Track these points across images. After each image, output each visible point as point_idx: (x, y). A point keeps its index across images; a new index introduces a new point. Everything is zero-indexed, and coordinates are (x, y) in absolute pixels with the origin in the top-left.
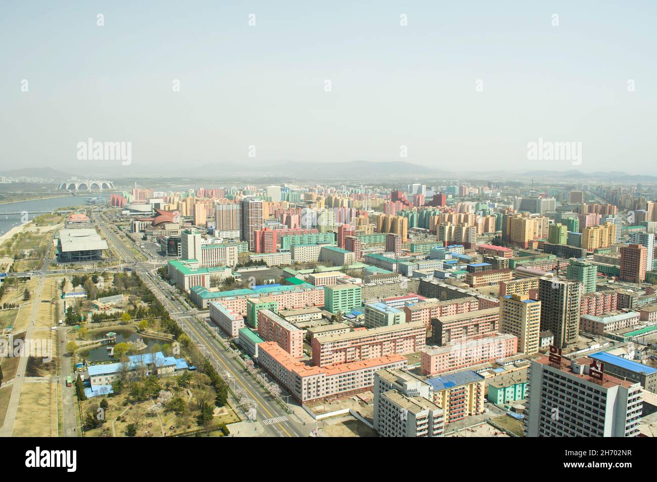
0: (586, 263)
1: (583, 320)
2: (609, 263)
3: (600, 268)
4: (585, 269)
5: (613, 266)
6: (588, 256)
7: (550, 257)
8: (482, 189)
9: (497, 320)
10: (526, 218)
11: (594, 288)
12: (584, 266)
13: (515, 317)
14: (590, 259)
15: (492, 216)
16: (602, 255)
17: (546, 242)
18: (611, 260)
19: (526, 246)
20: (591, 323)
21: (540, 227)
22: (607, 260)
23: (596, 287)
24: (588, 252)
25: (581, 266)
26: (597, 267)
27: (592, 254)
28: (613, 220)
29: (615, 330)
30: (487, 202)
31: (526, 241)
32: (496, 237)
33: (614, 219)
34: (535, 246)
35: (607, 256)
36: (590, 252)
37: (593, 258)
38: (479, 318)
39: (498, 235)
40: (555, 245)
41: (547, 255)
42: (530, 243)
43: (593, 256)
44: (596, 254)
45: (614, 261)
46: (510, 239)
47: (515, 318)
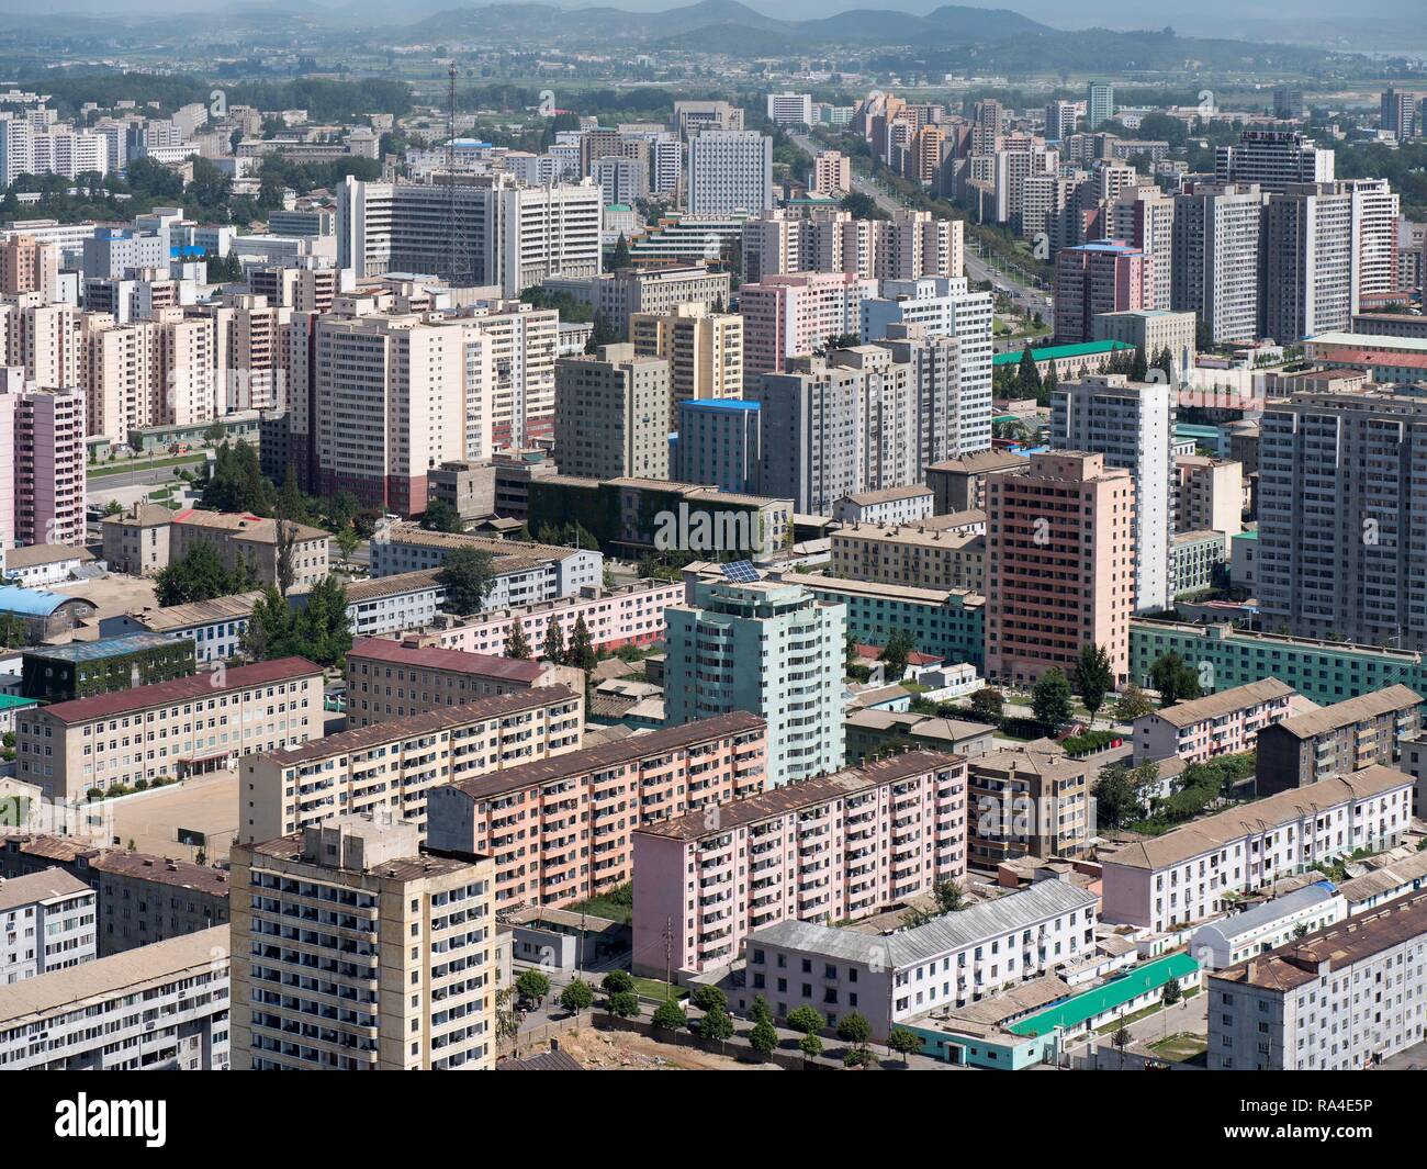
0: (778, 594)
1: (771, 959)
2: (927, 583)
3: (863, 617)
4: (771, 626)
5: (942, 595)
6: (798, 548)
7: (566, 564)
8: (133, 137)
9: (218, 1016)
10: (410, 320)
11: (834, 751)
12: (767, 611)
13: (335, 978)
14: (812, 560)
15: (190, 314)
16: (880, 535)
17: (544, 471)
18: (932, 559)
19: (418, 503)
20: (818, 969)
21: (503, 372)
22: (914, 565)
23: (848, 740)
24: (803, 519)
25: (750, 612)
26: (841, 610)
27: (825, 531)
28: (944, 312)
29: (960, 1003)
30: (166, 222)
31: (418, 468)
32: (223, 452)
33: (944, 301)
34: (476, 498)
35: (908, 537)
36: (815, 520)
37: (827, 558)
38: (98, 1009)
39: (233, 439)
40: (594, 484)
41: (546, 552)
42: (445, 480)
43: (825, 543)
44: (846, 531)
45: (949, 568)
46: (312, 459)
47: (333, 990)
